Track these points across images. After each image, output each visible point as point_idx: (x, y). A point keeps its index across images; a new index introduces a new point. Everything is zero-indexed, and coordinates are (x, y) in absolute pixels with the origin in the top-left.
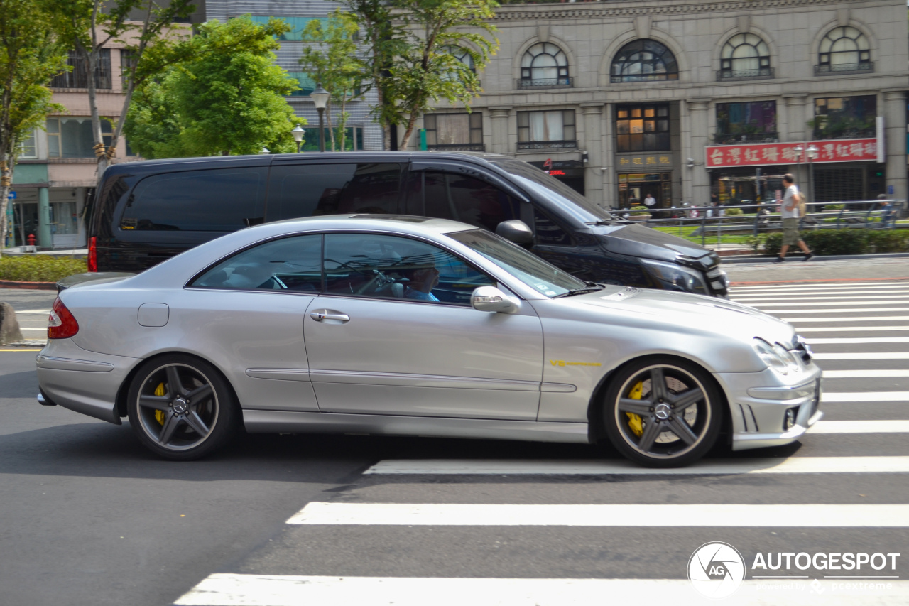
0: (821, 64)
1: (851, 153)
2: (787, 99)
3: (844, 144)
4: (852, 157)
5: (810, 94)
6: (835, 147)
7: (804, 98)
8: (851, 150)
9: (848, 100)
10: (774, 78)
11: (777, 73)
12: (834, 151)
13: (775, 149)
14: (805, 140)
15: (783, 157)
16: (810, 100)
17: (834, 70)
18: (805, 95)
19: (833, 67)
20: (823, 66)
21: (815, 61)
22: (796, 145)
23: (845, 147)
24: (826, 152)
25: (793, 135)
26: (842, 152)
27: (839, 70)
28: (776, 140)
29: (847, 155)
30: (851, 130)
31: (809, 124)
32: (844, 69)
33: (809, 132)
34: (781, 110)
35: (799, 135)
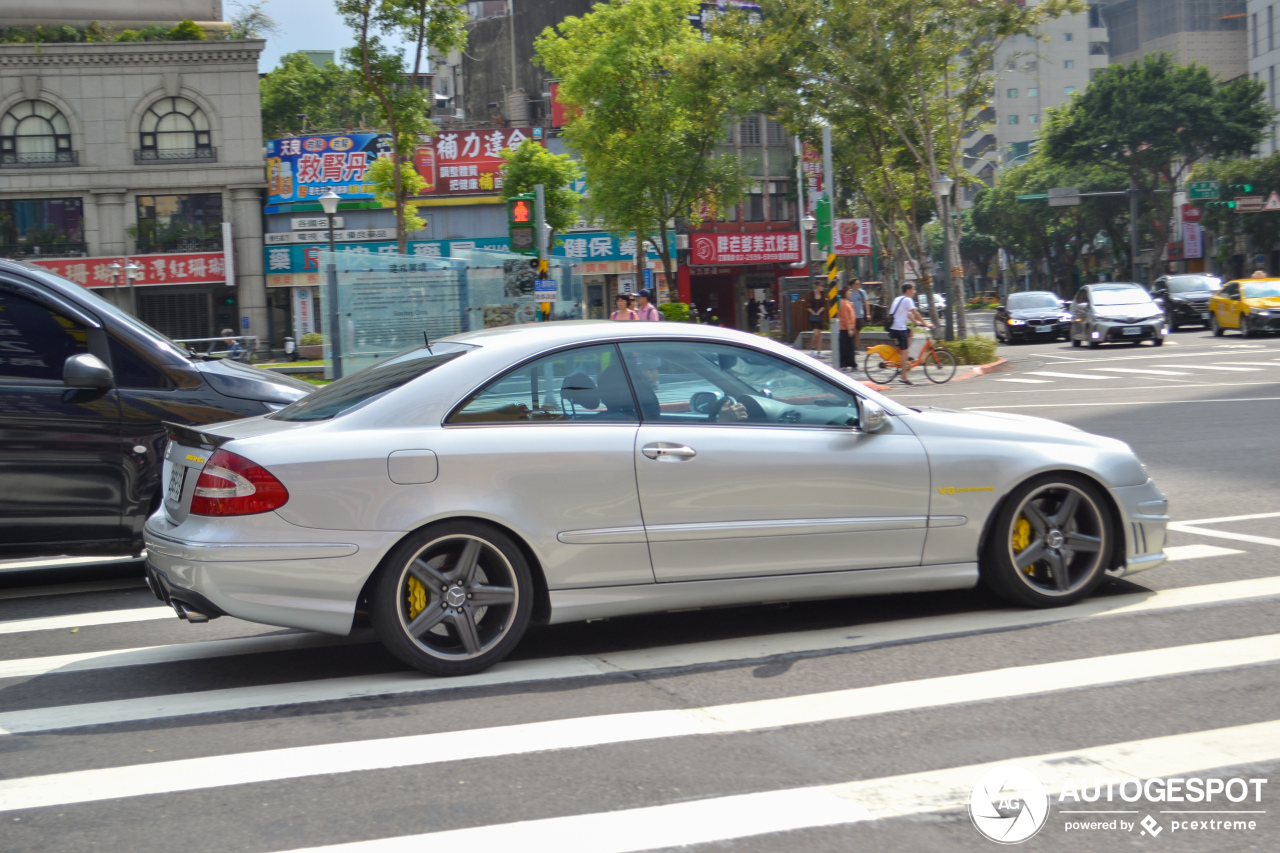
0: (144, 148)
1: (191, 272)
2: (97, 195)
3: (179, 259)
4: (191, 277)
5: (129, 190)
6: (168, 263)
7: (122, 195)
8: (190, 269)
9: (184, 198)
10: (78, 165)
11: (81, 160)
12: (167, 270)
13: (83, 265)
14: (125, 254)
15: (96, 278)
16: (131, 198)
17: (162, 157)
18: (124, 191)
19: (160, 152)
20: (147, 150)
21: (135, 143)
22: (111, 261)
23: (182, 264)
24: (155, 271)
25: (108, 247)
26: (177, 270)
27: (169, 157)
28: (84, 254)
29: (185, 275)
30: (189, 241)
31: (131, 231)
32: (176, 156)
33: (131, 243)
34: (89, 210)
35: (118, 247)
